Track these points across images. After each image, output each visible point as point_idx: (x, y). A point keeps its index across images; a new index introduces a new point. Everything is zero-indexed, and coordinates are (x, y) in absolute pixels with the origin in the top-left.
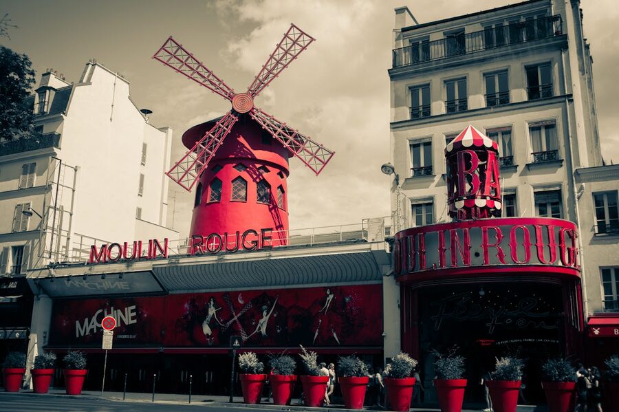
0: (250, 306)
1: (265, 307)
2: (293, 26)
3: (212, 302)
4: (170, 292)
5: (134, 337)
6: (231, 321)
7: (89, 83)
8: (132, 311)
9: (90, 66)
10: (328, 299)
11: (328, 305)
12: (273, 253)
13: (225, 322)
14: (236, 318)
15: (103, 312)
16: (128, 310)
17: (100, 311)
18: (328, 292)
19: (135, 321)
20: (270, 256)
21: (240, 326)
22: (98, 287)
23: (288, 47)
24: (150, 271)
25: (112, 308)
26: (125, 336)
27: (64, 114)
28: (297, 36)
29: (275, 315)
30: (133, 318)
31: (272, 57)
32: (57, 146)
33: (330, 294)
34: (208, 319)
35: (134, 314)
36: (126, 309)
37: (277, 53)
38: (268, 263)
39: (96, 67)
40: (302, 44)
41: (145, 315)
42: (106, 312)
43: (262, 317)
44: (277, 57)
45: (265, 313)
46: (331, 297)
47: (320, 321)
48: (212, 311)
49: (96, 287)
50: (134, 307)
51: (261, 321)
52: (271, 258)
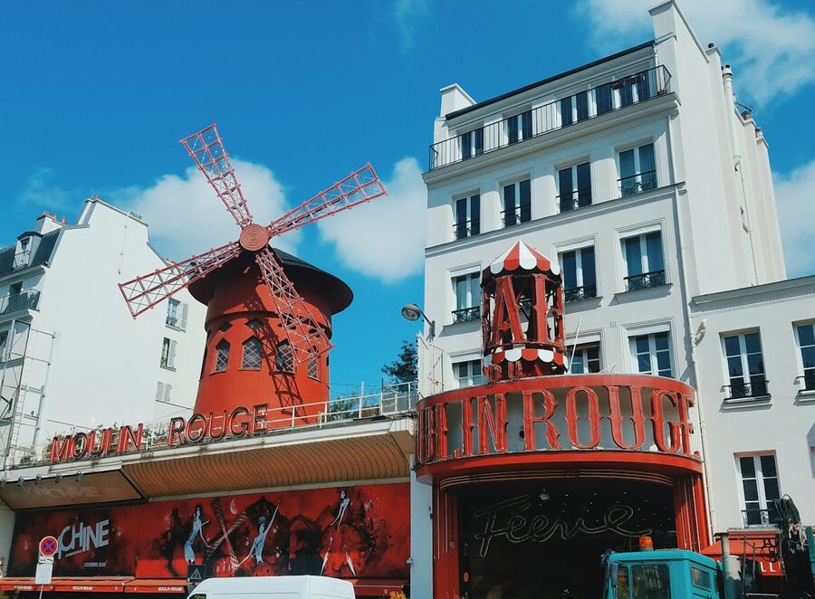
0: (244, 517)
1: (262, 519)
3: (198, 513)
4: (151, 500)
5: (104, 565)
6: (220, 541)
7: (86, 225)
8: (104, 528)
9: (90, 204)
10: (342, 505)
11: (342, 514)
12: (267, 440)
13: (211, 543)
14: (226, 536)
15: (70, 531)
16: (100, 526)
17: (68, 528)
18: (343, 496)
19: (106, 542)
20: (263, 443)
21: (230, 547)
22: (62, 493)
24: (119, 470)
25: (82, 524)
26: (94, 565)
27: (46, 265)
29: (275, 531)
30: (104, 538)
32: (34, 308)
33: (346, 497)
34: (192, 537)
35: (107, 532)
36: (97, 524)
38: (262, 453)
39: (98, 204)
41: (119, 534)
42: (74, 530)
43: (258, 534)
45: (262, 528)
46: (346, 502)
47: (331, 539)
48: (198, 526)
49: (60, 495)
50: (106, 522)
51: (257, 540)
52: (265, 446)
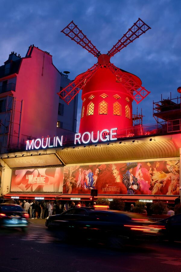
2: (139, 19)
4: (66, 165)
7: (30, 57)
9: (31, 48)
22: (31, 163)
23: (135, 31)
24: (55, 153)
27: (17, 73)
28: (141, 25)
31: (125, 35)
37: (128, 33)
39: (34, 48)
40: (143, 29)
44: (127, 36)
